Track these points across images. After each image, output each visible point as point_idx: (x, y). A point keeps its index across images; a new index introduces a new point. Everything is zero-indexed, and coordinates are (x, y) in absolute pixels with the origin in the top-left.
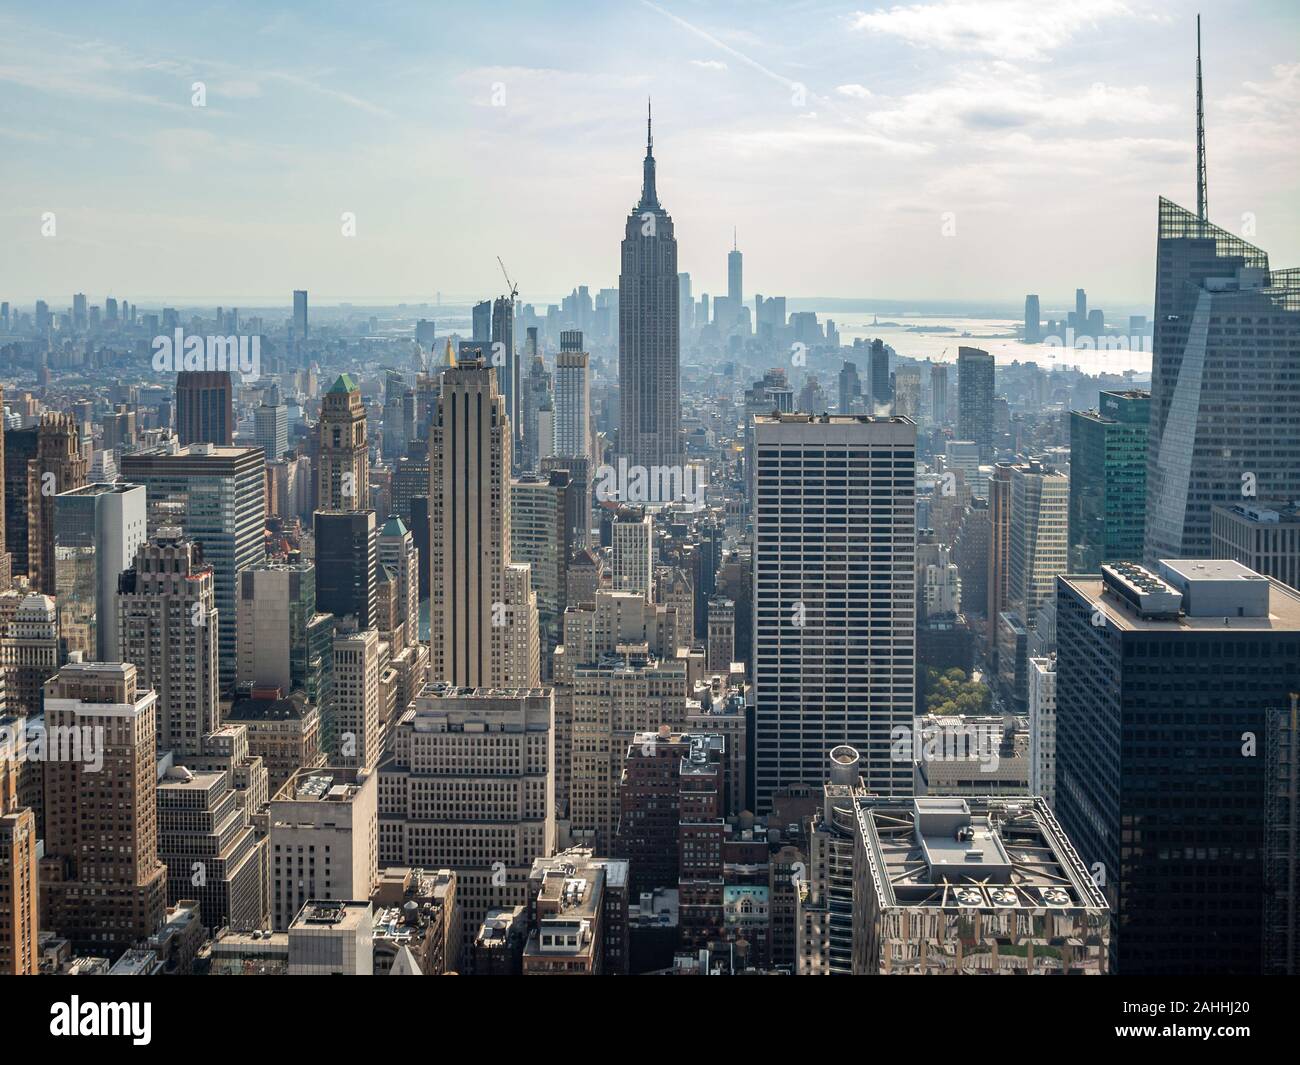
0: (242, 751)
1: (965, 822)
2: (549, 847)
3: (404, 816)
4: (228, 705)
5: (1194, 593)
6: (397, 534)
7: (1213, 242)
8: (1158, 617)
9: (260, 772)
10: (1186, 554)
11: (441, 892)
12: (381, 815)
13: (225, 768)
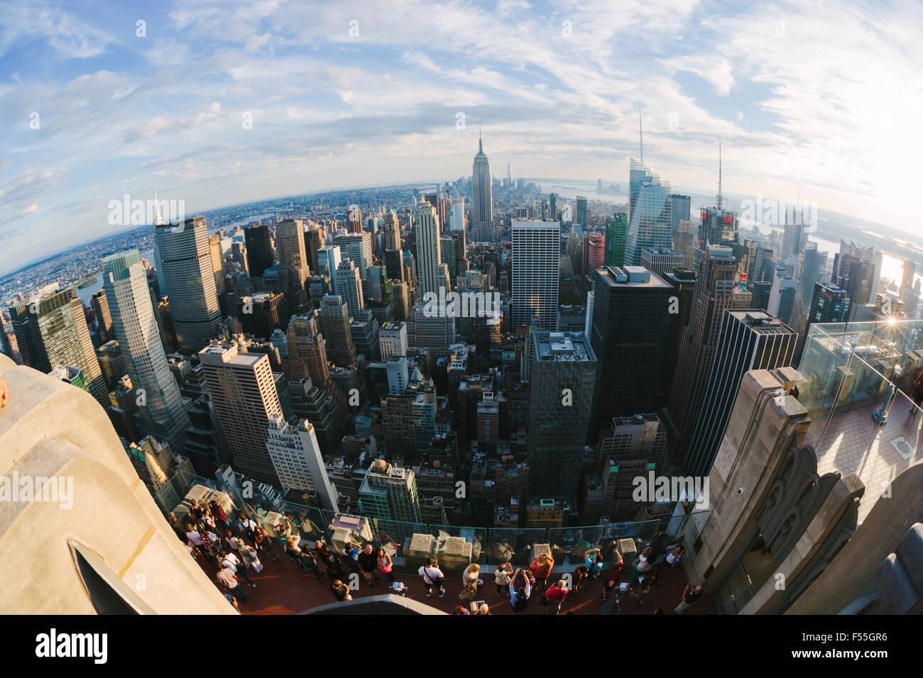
0: (370, 317)
1: (563, 338)
2: (454, 341)
3: (414, 333)
4: (366, 305)
5: (631, 276)
6: (409, 255)
7: (645, 172)
8: (621, 283)
9: (376, 322)
10: (634, 264)
11: (425, 353)
12: (408, 333)
13: (366, 321)
